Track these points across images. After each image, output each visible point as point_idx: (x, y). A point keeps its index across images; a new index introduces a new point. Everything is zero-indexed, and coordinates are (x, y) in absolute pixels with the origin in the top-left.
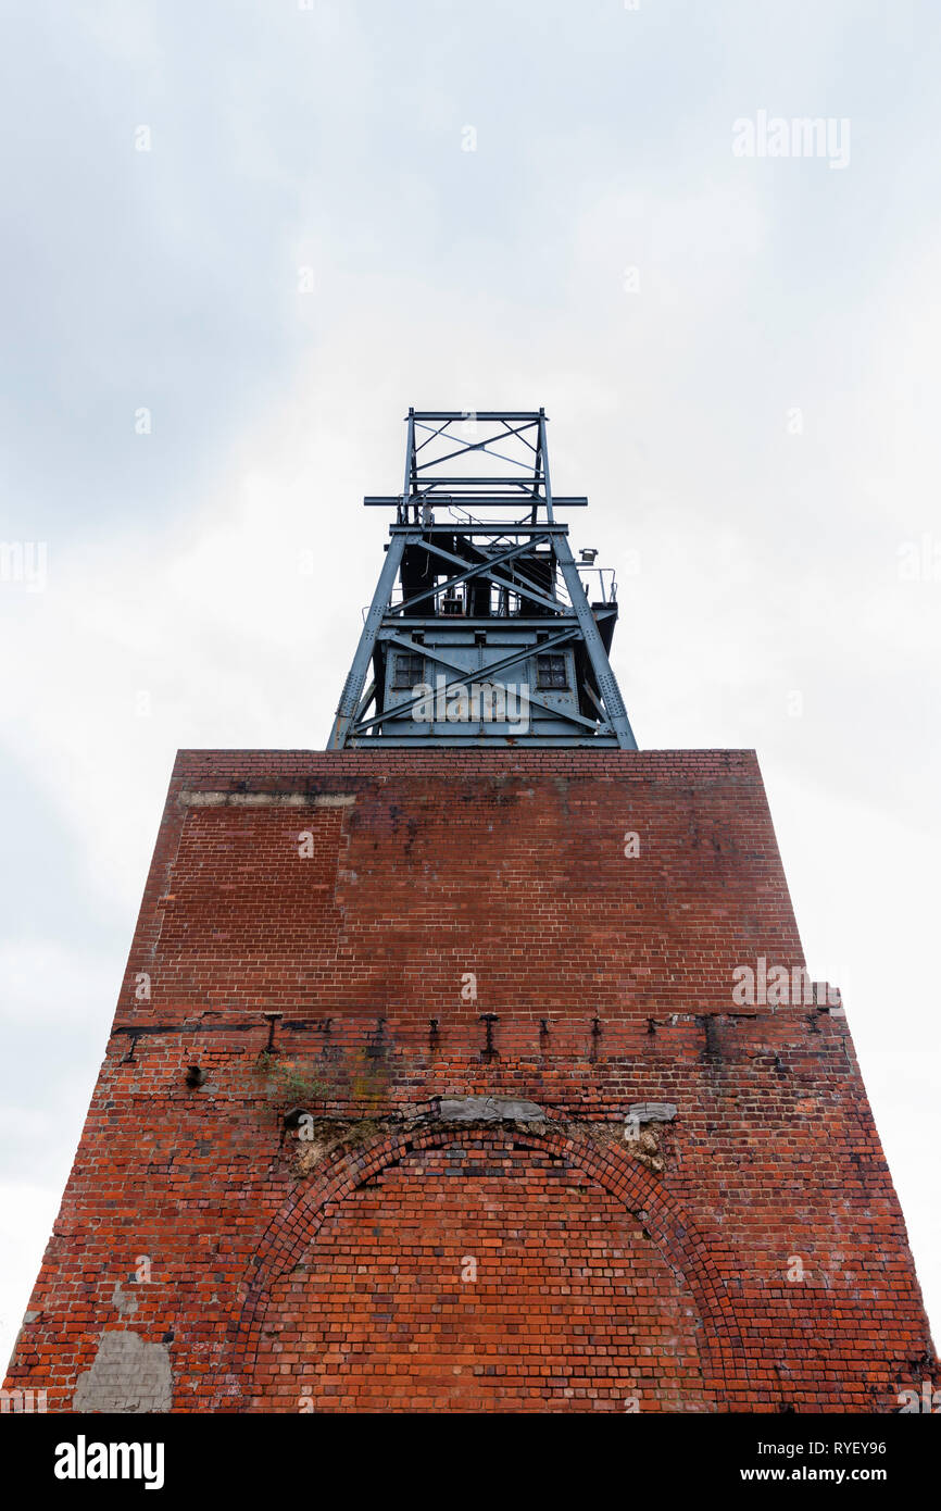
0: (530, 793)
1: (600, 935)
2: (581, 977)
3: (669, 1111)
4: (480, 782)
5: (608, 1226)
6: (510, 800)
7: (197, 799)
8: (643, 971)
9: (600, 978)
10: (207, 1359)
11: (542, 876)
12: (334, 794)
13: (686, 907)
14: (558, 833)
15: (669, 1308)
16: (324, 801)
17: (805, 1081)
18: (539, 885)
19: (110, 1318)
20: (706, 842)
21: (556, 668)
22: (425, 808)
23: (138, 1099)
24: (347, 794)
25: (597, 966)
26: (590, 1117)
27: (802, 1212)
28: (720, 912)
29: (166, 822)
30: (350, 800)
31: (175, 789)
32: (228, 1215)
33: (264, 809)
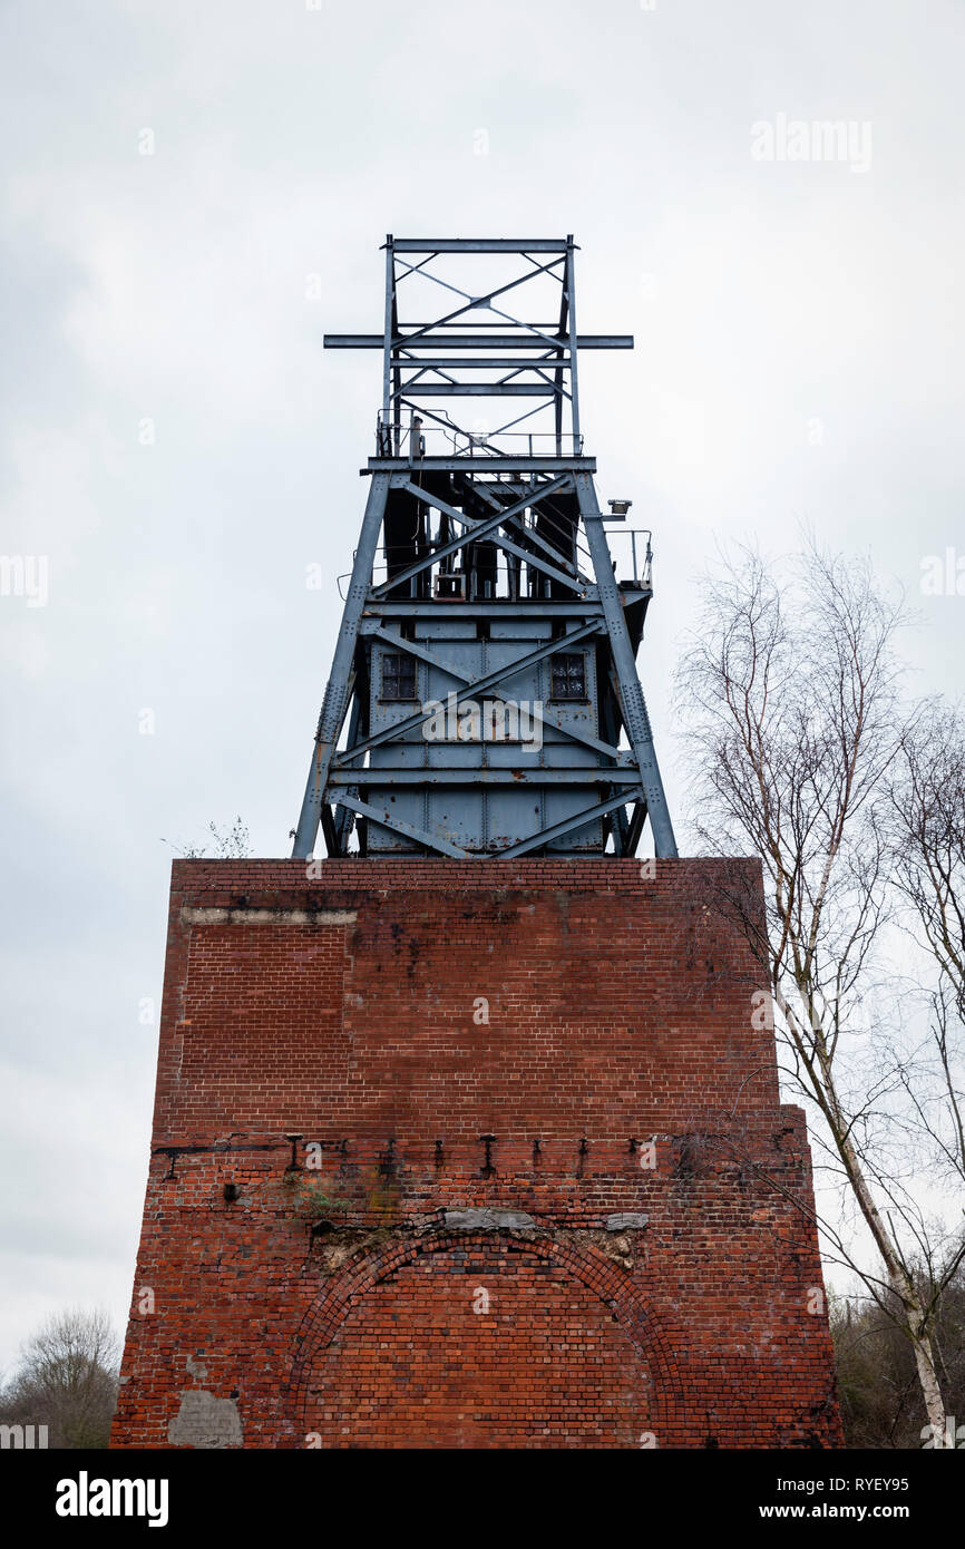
0: (531, 909)
1: (591, 1059)
2: (572, 1100)
3: (642, 1220)
4: (481, 897)
5: (584, 1312)
6: (511, 917)
7: (199, 916)
8: (630, 1095)
9: (590, 1101)
10: (266, 1409)
11: (539, 999)
12: (334, 910)
13: (675, 1031)
14: (557, 954)
15: (628, 1373)
16: (326, 918)
17: (763, 1195)
18: (536, 1008)
19: (187, 1381)
20: (700, 963)
21: (573, 672)
22: (426, 926)
23: (184, 1211)
24: (349, 910)
25: (588, 1090)
26: (574, 1225)
27: (744, 1301)
28: (705, 1037)
29: (172, 942)
30: (351, 918)
31: (175, 904)
32: (273, 1305)
33: (266, 927)
